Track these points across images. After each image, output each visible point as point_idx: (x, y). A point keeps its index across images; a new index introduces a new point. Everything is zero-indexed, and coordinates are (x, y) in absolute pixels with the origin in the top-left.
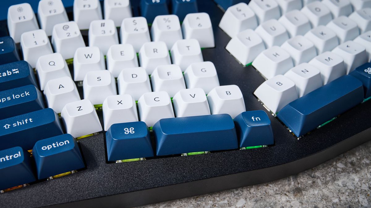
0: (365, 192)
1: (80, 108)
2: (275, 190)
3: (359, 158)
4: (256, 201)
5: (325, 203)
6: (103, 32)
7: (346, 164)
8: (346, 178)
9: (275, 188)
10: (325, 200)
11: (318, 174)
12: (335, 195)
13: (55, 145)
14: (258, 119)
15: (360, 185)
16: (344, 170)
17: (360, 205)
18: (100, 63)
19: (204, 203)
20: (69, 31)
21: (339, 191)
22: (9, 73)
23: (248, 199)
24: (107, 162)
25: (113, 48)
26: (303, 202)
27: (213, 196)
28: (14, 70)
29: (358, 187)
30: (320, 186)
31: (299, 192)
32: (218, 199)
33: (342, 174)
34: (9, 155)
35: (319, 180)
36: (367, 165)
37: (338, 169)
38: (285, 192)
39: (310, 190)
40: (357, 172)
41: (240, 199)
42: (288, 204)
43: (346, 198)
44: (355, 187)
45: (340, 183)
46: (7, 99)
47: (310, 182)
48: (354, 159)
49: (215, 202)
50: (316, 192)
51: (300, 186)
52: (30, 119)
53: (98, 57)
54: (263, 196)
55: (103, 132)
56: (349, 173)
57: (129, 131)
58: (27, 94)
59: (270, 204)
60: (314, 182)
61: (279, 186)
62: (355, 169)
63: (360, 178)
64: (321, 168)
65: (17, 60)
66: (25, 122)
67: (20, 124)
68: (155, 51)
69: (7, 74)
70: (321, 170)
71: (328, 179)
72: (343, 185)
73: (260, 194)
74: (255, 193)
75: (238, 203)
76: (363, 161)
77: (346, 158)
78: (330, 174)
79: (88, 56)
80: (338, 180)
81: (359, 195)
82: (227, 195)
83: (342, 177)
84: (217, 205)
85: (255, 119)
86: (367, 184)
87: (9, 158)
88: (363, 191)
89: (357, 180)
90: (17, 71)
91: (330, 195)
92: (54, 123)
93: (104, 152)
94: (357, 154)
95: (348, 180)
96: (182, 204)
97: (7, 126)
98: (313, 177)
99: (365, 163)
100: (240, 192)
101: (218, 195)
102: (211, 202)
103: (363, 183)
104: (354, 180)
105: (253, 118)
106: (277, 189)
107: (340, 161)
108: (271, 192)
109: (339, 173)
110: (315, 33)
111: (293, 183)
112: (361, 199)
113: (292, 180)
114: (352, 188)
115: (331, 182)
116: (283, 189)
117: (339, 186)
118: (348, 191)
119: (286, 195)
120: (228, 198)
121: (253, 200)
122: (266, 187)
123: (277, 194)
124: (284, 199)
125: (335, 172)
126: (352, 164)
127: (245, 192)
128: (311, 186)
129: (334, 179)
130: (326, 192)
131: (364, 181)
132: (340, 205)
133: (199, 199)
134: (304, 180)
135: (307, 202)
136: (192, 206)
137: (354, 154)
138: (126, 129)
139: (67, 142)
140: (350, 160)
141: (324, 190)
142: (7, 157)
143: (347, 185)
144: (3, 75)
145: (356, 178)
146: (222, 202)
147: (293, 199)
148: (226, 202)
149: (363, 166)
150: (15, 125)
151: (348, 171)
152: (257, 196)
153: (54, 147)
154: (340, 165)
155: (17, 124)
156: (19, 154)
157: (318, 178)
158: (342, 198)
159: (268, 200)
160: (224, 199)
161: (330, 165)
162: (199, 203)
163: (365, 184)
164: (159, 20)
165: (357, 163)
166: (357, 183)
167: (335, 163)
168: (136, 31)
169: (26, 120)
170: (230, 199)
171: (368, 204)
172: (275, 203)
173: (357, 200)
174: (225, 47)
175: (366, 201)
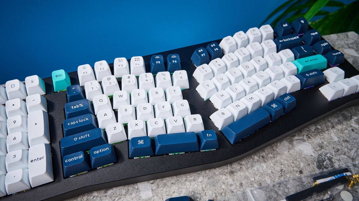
0: (269, 175)
1: (115, 128)
2: (219, 172)
3: (267, 153)
4: (209, 178)
5: (246, 181)
6: (129, 82)
7: (259, 157)
8: (259, 165)
9: (220, 171)
10: (247, 179)
11: (243, 162)
12: (252, 176)
13: (101, 151)
14: (210, 135)
15: (266, 170)
16: (258, 161)
17: (266, 183)
18: (127, 100)
19: (181, 179)
20: (110, 81)
21: (255, 173)
22: (78, 106)
23: (204, 177)
24: (129, 158)
25: (134, 91)
26: (235, 180)
27: (186, 175)
28: (81, 104)
29: (265, 171)
30: (244, 170)
31: (232, 174)
32: (188, 176)
33: (257, 163)
34: (76, 157)
35: (244, 166)
36: (271, 158)
37: (255, 160)
38: (225, 174)
39: (239, 173)
40: (265, 162)
41: (200, 176)
42: (226, 180)
43: (258, 178)
44: (264, 171)
45: (255, 168)
46: (76, 122)
47: (239, 167)
48: (264, 154)
49: (187, 178)
50: (242, 174)
51: (233, 170)
52: (88, 135)
53: (126, 97)
54: (213, 176)
55: (128, 140)
56: (260, 162)
57: (141, 142)
58: (87, 119)
59: (216, 180)
60: (241, 168)
61: (222, 169)
62: (264, 160)
63: (267, 166)
64: (245, 159)
65: (83, 99)
66: (85, 137)
67: (82, 137)
68: (157, 93)
69: (76, 107)
70: (245, 160)
71: (249, 166)
72: (257, 170)
73: (211, 174)
74: (208, 173)
75: (199, 179)
76: (269, 156)
77: (259, 153)
78: (250, 163)
79: (121, 96)
80: (255, 167)
81: (266, 176)
82: (193, 174)
83: (257, 165)
84: (188, 180)
85: (209, 135)
86: (270, 170)
87: (76, 158)
88: (268, 174)
89: (265, 167)
90: (82, 105)
91: (250, 176)
92: (101, 138)
93: (127, 152)
94: (266, 151)
95: (260, 167)
96: (169, 179)
97: (75, 139)
98: (241, 165)
99: (270, 156)
100: (201, 173)
101: (188, 174)
102: (184, 178)
103: (268, 169)
104: (263, 167)
105: (207, 135)
106: (221, 171)
107: (256, 155)
108: (217, 173)
109: (255, 162)
110: (244, 82)
111: (229, 168)
112: (266, 179)
113: (229, 166)
114: (262, 172)
115: (250, 168)
116: (224, 171)
117: (255, 170)
118: (260, 174)
119: (225, 175)
120: (194, 176)
121: (207, 177)
122: (214, 170)
123: (220, 174)
124: (224, 177)
125: (253, 162)
126: (263, 157)
127: (203, 172)
128: (239, 170)
129: (252, 166)
130: (247, 174)
131: (269, 168)
132: (255, 182)
133: (178, 176)
134: (236, 166)
135: (237, 180)
136: (174, 180)
137: (264, 151)
138: (139, 141)
139: (107, 149)
140: (261, 155)
141: (246, 173)
142: (75, 158)
143: (259, 170)
144: (74, 108)
145: (264, 165)
146: (190, 178)
147: (229, 178)
148: (192, 178)
149: (269, 158)
150: (80, 138)
151: (260, 161)
152: (209, 175)
153: (101, 152)
154: (256, 158)
155: (81, 138)
156: (81, 156)
157: (244, 165)
158: (256, 178)
159: (215, 178)
160: (192, 176)
161: (251, 157)
162: (178, 178)
163: (269, 169)
164: (159, 75)
165: (265, 157)
166: (265, 169)
167: (253, 156)
168: (147, 81)
169: (86, 136)
170: (195, 176)
171: (270, 182)
172: (219, 180)
173: (264, 179)
174: (195, 89)
175: (269, 180)
